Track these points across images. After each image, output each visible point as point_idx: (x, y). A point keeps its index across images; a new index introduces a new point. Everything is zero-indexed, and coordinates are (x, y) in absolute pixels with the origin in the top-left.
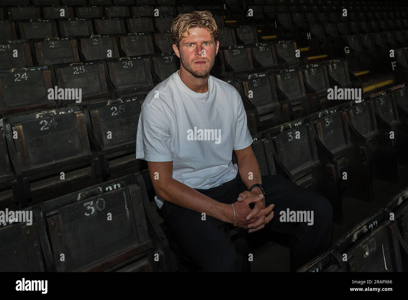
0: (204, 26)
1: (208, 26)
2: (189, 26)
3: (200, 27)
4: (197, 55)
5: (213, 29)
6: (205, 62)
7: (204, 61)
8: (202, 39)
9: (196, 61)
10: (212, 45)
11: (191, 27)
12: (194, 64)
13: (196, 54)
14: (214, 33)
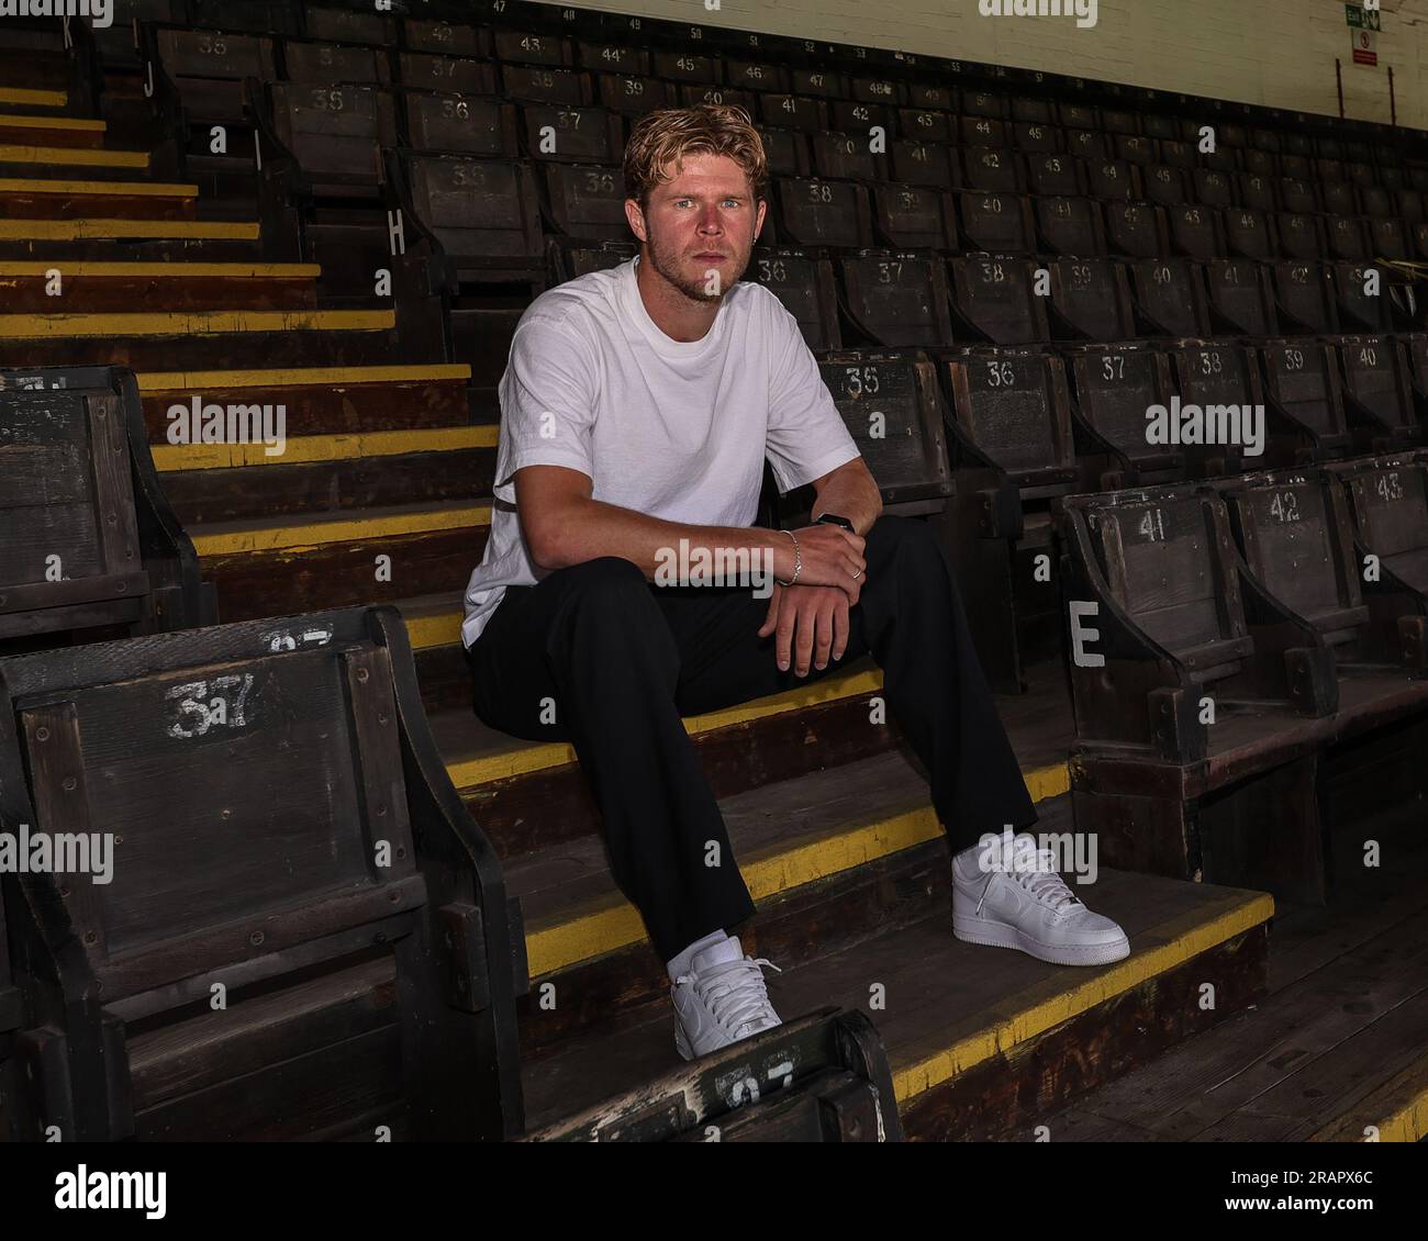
0: (727, 150)
1: (740, 153)
2: (683, 148)
3: (717, 153)
4: (701, 235)
5: (753, 163)
6: (722, 258)
7: (721, 253)
8: (720, 189)
9: (697, 253)
10: (746, 209)
11: (690, 150)
12: (689, 261)
13: (699, 230)
14: (754, 175)
